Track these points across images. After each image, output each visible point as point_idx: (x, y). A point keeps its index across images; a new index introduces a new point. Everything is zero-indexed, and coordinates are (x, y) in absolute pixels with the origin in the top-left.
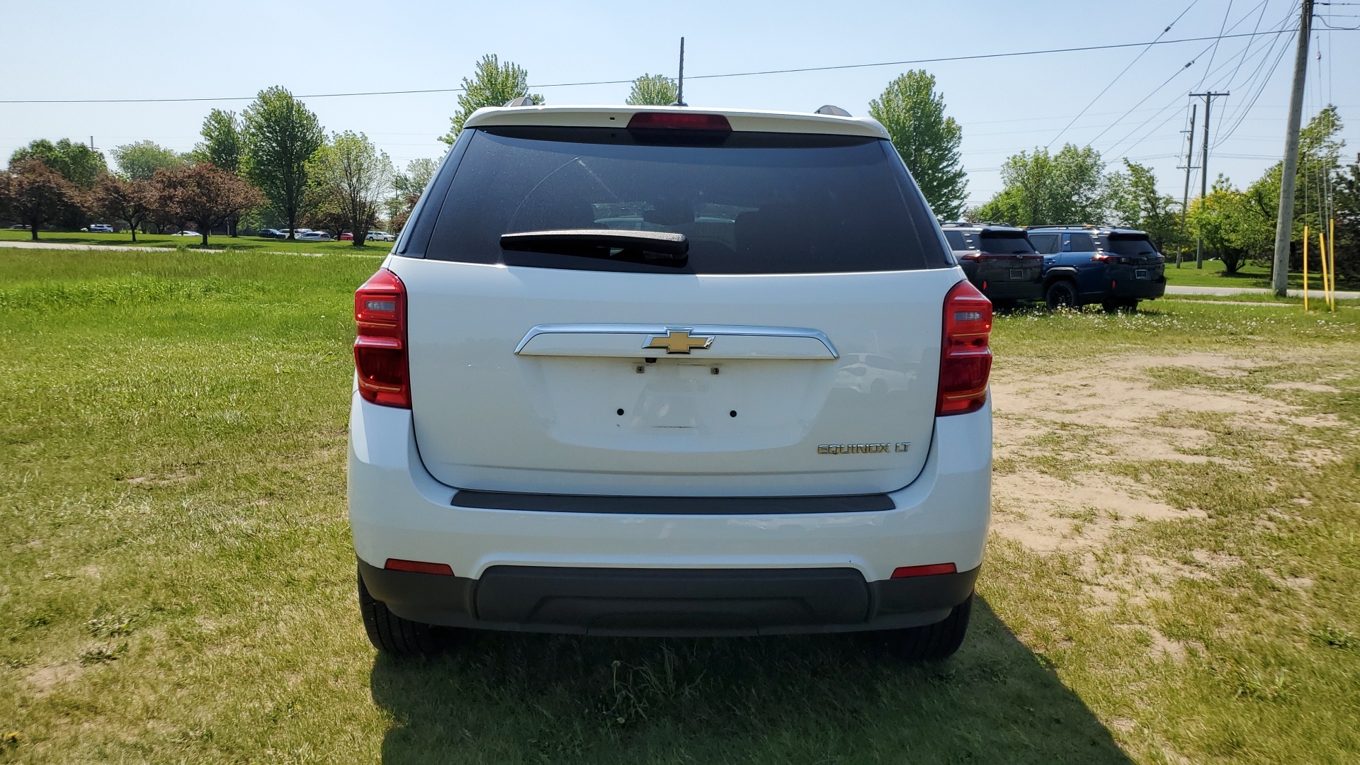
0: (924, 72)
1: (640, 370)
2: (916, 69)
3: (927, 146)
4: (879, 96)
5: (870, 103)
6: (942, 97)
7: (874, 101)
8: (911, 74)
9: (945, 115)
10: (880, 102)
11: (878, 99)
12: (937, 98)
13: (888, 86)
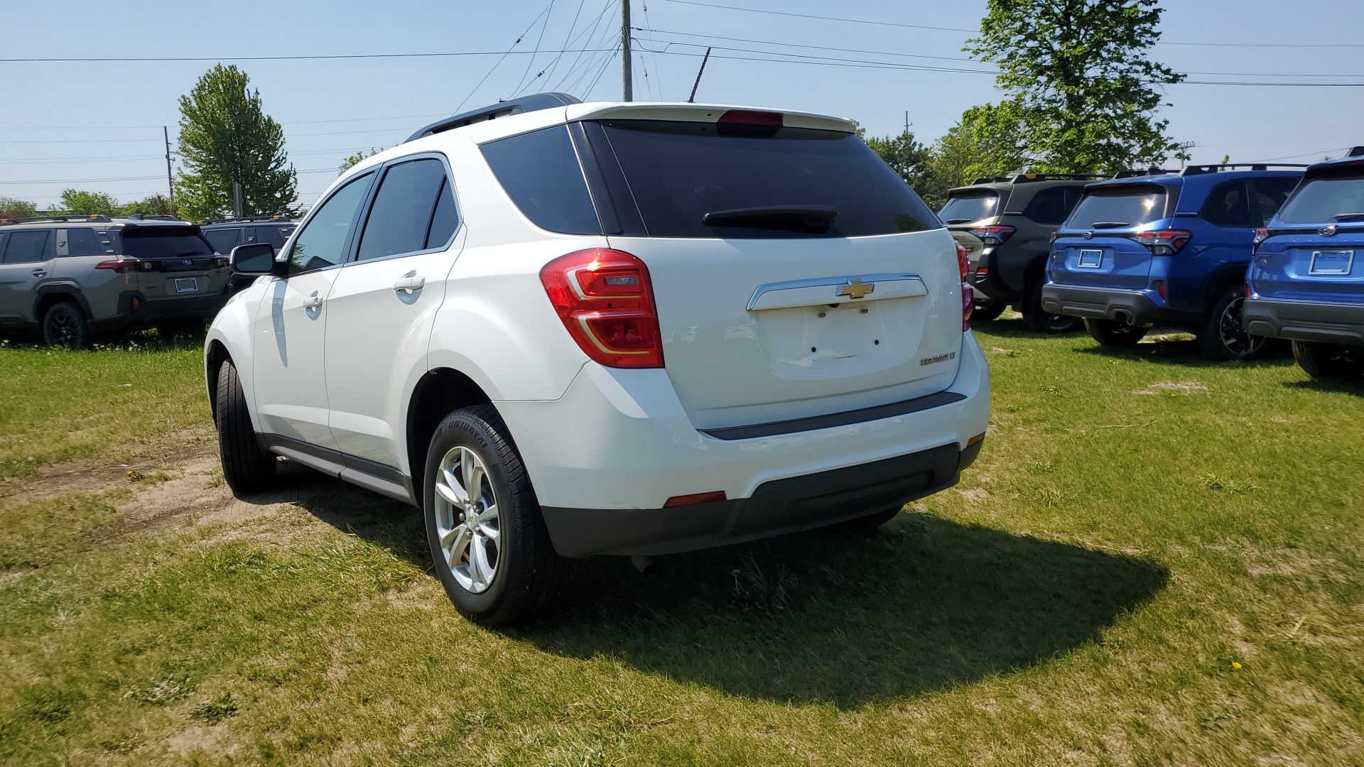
0: (234, 68)
1: (822, 315)
2: (226, 65)
4: (191, 93)
5: (180, 100)
6: (257, 93)
7: (183, 97)
8: (219, 69)
9: (263, 112)
10: (192, 98)
11: (188, 95)
12: (252, 95)
13: (199, 82)
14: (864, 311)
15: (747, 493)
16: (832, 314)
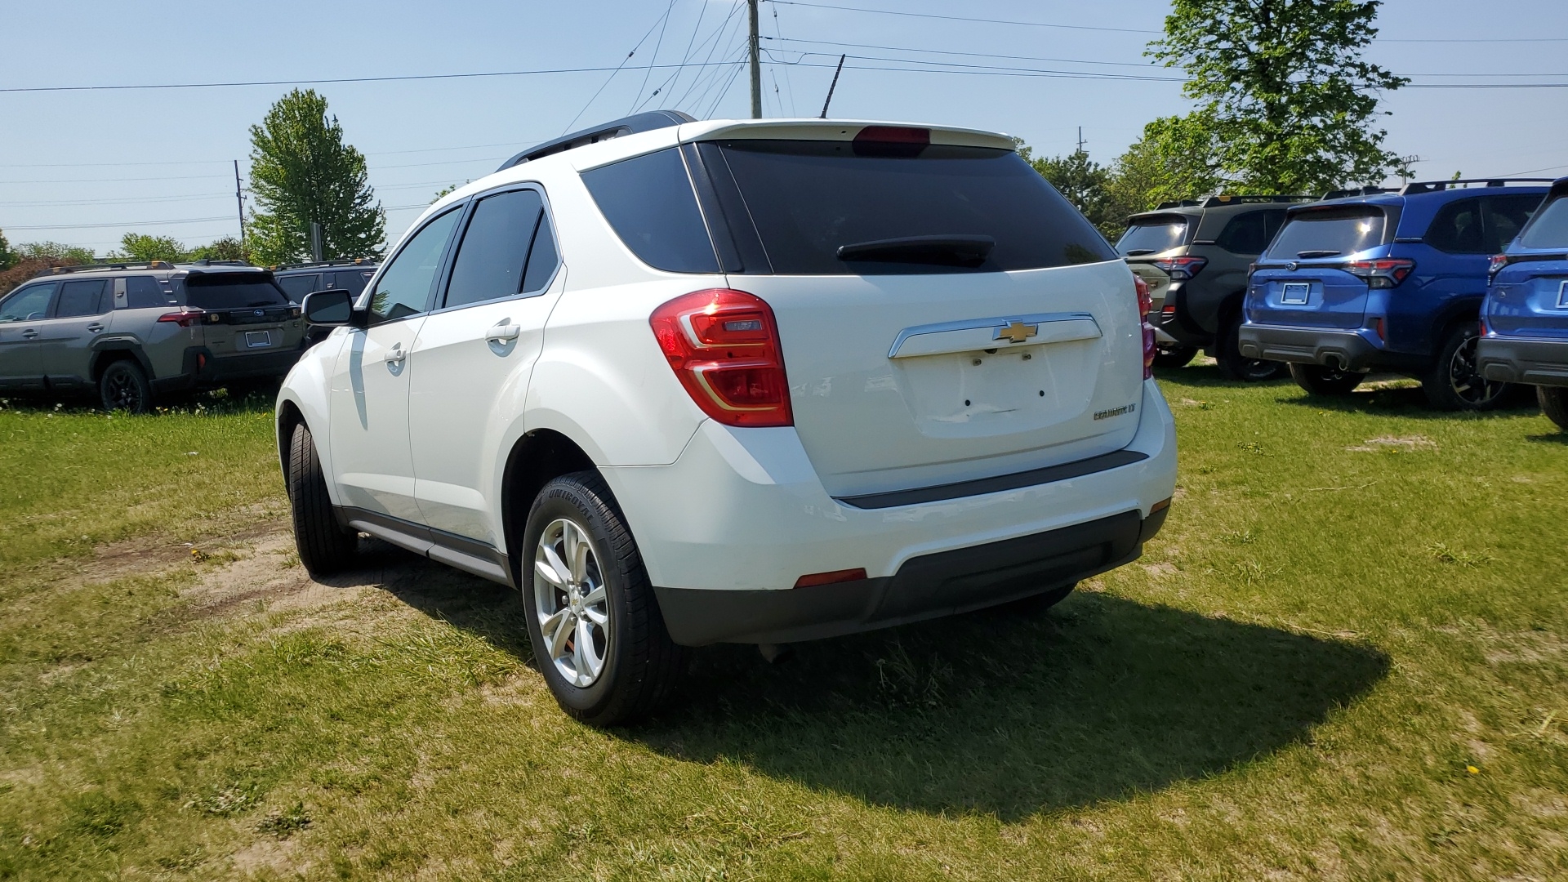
0: (311, 93)
1: (977, 362)
2: (303, 89)
3: (332, 181)
4: (263, 120)
5: (250, 130)
6: (337, 120)
7: (255, 126)
8: (295, 94)
9: (345, 142)
10: (264, 127)
11: (260, 124)
12: (331, 123)
13: (272, 109)
14: (1027, 357)
15: (890, 570)
16: (989, 362)
